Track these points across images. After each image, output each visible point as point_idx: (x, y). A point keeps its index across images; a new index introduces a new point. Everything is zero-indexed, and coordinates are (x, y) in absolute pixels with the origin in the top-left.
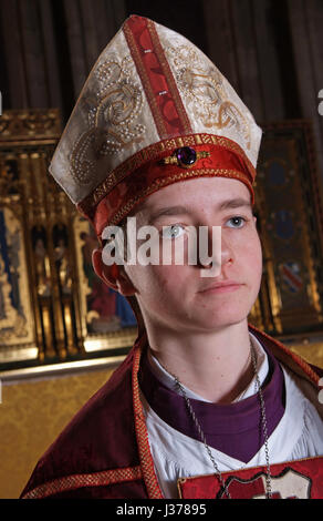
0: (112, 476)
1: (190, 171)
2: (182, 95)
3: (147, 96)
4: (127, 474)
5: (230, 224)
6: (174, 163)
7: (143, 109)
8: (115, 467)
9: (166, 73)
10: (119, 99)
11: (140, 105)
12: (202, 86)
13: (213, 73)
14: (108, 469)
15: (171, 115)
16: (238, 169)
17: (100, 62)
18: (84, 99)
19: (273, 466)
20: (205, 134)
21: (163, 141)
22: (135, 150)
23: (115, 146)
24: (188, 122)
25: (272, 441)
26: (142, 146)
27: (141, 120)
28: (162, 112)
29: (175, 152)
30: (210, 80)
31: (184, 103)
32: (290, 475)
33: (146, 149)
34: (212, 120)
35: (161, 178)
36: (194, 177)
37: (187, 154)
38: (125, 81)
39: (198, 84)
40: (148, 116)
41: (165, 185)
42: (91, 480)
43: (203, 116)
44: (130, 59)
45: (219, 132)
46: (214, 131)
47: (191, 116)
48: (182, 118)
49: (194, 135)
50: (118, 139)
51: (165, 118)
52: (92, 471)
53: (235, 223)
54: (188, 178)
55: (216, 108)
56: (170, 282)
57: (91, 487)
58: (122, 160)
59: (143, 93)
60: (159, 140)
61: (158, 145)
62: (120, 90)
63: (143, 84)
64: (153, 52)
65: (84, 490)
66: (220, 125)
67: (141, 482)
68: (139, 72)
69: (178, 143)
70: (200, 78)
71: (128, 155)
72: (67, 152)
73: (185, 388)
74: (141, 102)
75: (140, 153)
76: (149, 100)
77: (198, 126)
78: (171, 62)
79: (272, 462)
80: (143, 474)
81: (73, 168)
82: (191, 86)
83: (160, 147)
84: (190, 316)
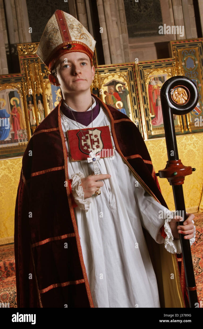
0: (51, 130)
1: (70, 50)
2: (69, 31)
3: (60, 31)
4: (55, 129)
5: (82, 65)
6: (66, 48)
7: (59, 35)
8: (52, 128)
9: (66, 25)
10: (53, 33)
11: (58, 34)
12: (76, 29)
13: (80, 25)
14: (50, 128)
15: (66, 36)
16: (85, 50)
17: (48, 23)
18: (44, 33)
19: (93, 128)
20: (75, 41)
21: (64, 43)
22: (57, 46)
23: (52, 45)
24: (70, 38)
25: (94, 122)
26: (58, 45)
27: (58, 38)
28: (64, 35)
29: (66, 46)
30: (78, 27)
31: (70, 33)
32: (96, 130)
33: (59, 45)
34: (78, 37)
35: (63, 52)
36: (71, 52)
37: (70, 46)
38: (55, 28)
39: (74, 28)
40: (60, 37)
41: (64, 54)
42: (46, 131)
43: (75, 36)
44: (56, 22)
45: (80, 41)
46: (78, 40)
47: (72, 36)
48: (69, 37)
49: (72, 41)
50: (52, 43)
51: (64, 37)
52: (47, 129)
53: (83, 65)
54: (70, 52)
55: (80, 34)
56: (66, 79)
57: (46, 132)
58: (54, 49)
59: (59, 31)
60: (63, 43)
61: (62, 44)
62: (53, 30)
63: (59, 28)
64: (63, 20)
65: (44, 133)
66: (80, 39)
67: (58, 131)
68: (58, 25)
69: (67, 43)
70: (76, 27)
71: (55, 47)
72: (41, 48)
73: (70, 108)
74: (59, 33)
75: (58, 46)
76: (61, 32)
77: (73, 39)
78: (67, 22)
79: (93, 127)
80: (59, 129)
81: (42, 52)
82: (72, 29)
83: (63, 45)
84: (71, 88)
